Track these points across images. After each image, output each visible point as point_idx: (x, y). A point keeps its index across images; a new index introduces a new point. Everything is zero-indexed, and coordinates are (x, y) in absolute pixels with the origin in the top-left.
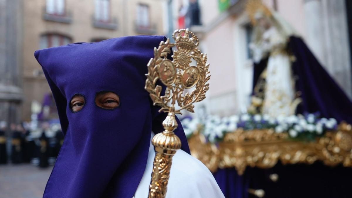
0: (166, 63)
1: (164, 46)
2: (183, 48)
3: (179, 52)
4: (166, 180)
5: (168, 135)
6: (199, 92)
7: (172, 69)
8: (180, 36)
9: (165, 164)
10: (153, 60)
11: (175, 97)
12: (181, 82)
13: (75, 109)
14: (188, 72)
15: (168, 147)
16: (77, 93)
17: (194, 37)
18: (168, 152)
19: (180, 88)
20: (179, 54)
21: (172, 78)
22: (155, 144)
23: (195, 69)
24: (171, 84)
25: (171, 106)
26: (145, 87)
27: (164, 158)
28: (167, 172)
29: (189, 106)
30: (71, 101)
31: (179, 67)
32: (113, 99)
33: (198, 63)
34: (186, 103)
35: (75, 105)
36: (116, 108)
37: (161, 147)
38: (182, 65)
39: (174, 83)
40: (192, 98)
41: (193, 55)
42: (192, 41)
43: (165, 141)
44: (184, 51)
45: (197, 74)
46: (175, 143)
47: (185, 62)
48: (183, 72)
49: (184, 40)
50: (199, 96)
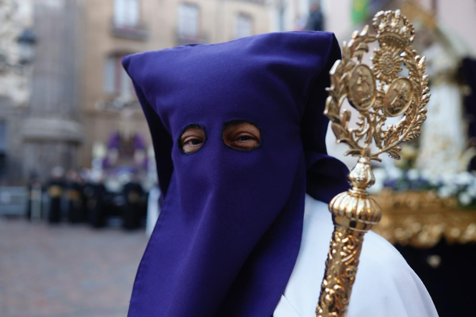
0: (362, 70)
1: (359, 39)
2: (389, 45)
3: (383, 51)
4: (354, 273)
5: (360, 196)
6: (410, 123)
7: (370, 81)
8: (385, 23)
9: (352, 248)
10: (340, 63)
11: (373, 131)
12: (383, 105)
13: (187, 148)
14: (395, 87)
15: (360, 217)
16: (192, 123)
17: (409, 27)
18: (358, 225)
19: (380, 116)
20: (383, 54)
21: (369, 96)
22: (336, 212)
23: (406, 84)
24: (367, 108)
25: (365, 146)
26: (326, 112)
27: (351, 236)
28: (356, 261)
29: (392, 148)
30: (181, 135)
31: (380, 79)
32: (251, 134)
33: (410, 73)
34: (389, 142)
35: (187, 142)
36: (254, 149)
37: (347, 217)
38: (387, 75)
39: (372, 106)
40: (398, 135)
41: (405, 57)
42: (405, 33)
43: (356, 207)
44: (390, 51)
45: (409, 91)
46: (373, 210)
47: (392, 69)
48: (386, 88)
49: (392, 31)
50: (410, 131)
